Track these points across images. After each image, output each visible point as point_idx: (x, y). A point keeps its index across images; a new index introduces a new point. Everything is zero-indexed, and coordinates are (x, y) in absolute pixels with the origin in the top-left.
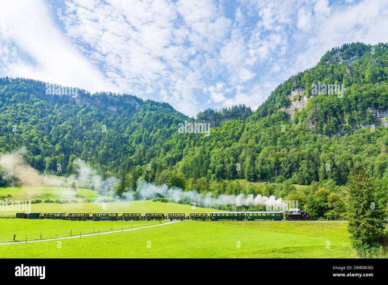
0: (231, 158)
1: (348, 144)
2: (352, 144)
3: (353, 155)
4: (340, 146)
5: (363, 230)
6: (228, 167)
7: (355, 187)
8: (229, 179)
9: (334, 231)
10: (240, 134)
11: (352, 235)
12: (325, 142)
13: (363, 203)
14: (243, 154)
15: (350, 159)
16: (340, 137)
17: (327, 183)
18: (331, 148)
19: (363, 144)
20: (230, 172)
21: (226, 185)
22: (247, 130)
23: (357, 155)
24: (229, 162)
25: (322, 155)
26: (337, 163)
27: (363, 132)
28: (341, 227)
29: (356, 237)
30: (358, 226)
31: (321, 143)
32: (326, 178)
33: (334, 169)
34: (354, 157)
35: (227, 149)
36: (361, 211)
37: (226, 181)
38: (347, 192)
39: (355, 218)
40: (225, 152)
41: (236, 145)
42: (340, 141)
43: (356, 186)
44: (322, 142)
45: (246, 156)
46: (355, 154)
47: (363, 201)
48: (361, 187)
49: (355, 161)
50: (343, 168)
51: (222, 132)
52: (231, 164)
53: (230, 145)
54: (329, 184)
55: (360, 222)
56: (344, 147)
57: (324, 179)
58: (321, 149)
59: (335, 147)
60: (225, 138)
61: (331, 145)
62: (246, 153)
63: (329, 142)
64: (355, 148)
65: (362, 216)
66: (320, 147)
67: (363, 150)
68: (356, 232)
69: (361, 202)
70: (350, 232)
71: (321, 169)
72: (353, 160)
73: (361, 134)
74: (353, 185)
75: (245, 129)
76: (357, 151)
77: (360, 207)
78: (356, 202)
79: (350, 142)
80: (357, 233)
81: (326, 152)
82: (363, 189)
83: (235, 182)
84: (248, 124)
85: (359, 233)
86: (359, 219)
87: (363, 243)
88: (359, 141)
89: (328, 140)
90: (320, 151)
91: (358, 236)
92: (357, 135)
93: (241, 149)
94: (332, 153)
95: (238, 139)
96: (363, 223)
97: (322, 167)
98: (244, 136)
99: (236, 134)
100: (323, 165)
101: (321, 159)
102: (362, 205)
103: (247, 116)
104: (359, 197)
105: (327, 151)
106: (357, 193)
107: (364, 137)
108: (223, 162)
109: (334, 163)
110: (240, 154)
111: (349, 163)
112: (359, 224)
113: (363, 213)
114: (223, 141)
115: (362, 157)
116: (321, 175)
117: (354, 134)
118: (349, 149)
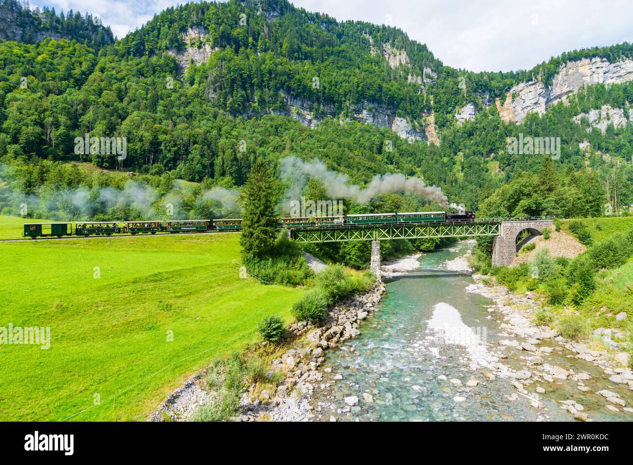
0: (63, 119)
1: (254, 132)
2: (258, 133)
3: (257, 147)
4: (245, 133)
5: (255, 241)
6: (54, 135)
7: (253, 189)
8: (55, 159)
9: (224, 245)
10: (86, 75)
11: (243, 249)
12: (227, 123)
13: (260, 208)
14: (90, 115)
15: (254, 152)
16: (246, 121)
17: (224, 182)
18: (234, 133)
19: (270, 135)
20: (57, 146)
22: (102, 70)
23: (262, 149)
24: (57, 125)
25: (222, 141)
26: (239, 156)
27: (272, 119)
28: (233, 240)
29: (248, 250)
30: (251, 238)
31: (222, 123)
32: (223, 174)
33: (235, 162)
34: (259, 150)
35: (52, 97)
36: (257, 218)
37: (47, 163)
38: (245, 195)
39: (249, 227)
41: (76, 95)
42: (245, 126)
43: (255, 188)
44: (224, 122)
45: (95, 121)
46: (260, 146)
47: (260, 206)
48: (260, 188)
49: (259, 156)
50: (245, 163)
51: (40, 58)
52: (62, 130)
53: (61, 93)
54: (226, 183)
55: (254, 231)
56: (250, 135)
57: (221, 176)
58: (222, 132)
59: (239, 133)
60: (49, 74)
61: (234, 129)
62: (96, 114)
63: (233, 124)
64: (261, 139)
65: (256, 225)
66: (220, 130)
67: (269, 143)
68: (248, 244)
69: (258, 208)
70: (242, 244)
71: (218, 161)
72: (257, 154)
73: (269, 122)
74: (252, 186)
75: (97, 68)
76: (262, 143)
77: (255, 214)
78: (253, 208)
79: (256, 130)
80: (250, 245)
81: (227, 138)
82: (261, 192)
83: (68, 166)
84: (103, 59)
85: (251, 245)
86: (253, 229)
87: (254, 257)
88: (266, 130)
89: (231, 122)
90: (220, 135)
91: (249, 249)
92: (265, 121)
93: (86, 105)
94: (234, 140)
95: (79, 83)
96: (256, 233)
97: (220, 158)
98: (94, 81)
100: (222, 155)
101: (220, 147)
102: (258, 211)
104: (256, 201)
105: (229, 136)
106: (256, 195)
107: (272, 127)
108: (40, 123)
109: (235, 155)
110: (83, 114)
111: (252, 157)
112: (252, 234)
113: (258, 221)
114: (44, 79)
115: (267, 152)
116: (217, 169)
117: (262, 120)
118: (254, 139)
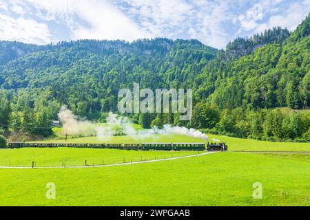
0: (269, 86)
6: (266, 95)
8: (268, 108)
10: (277, 59)
14: (282, 80)
20: (268, 100)
21: (265, 115)
22: (286, 53)
24: (266, 90)
35: (263, 76)
37: (265, 110)
40: (260, 80)
41: (273, 71)
45: (286, 82)
51: (255, 59)
52: (269, 91)
53: (266, 72)
60: (260, 65)
62: (286, 78)
75: (283, 53)
83: (275, 111)
84: (285, 47)
93: (279, 75)
95: (274, 65)
98: (282, 60)
99: (272, 59)
103: (284, 38)
108: (259, 91)
110: (279, 80)
114: (258, 69)
